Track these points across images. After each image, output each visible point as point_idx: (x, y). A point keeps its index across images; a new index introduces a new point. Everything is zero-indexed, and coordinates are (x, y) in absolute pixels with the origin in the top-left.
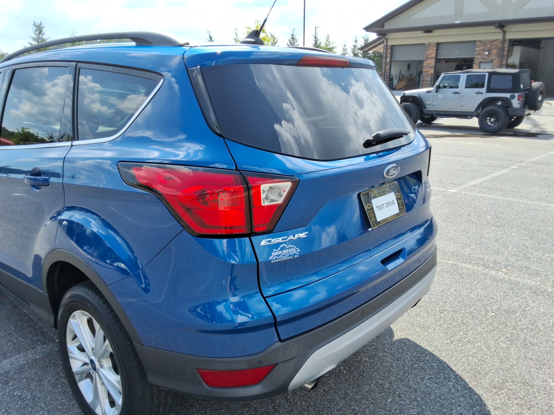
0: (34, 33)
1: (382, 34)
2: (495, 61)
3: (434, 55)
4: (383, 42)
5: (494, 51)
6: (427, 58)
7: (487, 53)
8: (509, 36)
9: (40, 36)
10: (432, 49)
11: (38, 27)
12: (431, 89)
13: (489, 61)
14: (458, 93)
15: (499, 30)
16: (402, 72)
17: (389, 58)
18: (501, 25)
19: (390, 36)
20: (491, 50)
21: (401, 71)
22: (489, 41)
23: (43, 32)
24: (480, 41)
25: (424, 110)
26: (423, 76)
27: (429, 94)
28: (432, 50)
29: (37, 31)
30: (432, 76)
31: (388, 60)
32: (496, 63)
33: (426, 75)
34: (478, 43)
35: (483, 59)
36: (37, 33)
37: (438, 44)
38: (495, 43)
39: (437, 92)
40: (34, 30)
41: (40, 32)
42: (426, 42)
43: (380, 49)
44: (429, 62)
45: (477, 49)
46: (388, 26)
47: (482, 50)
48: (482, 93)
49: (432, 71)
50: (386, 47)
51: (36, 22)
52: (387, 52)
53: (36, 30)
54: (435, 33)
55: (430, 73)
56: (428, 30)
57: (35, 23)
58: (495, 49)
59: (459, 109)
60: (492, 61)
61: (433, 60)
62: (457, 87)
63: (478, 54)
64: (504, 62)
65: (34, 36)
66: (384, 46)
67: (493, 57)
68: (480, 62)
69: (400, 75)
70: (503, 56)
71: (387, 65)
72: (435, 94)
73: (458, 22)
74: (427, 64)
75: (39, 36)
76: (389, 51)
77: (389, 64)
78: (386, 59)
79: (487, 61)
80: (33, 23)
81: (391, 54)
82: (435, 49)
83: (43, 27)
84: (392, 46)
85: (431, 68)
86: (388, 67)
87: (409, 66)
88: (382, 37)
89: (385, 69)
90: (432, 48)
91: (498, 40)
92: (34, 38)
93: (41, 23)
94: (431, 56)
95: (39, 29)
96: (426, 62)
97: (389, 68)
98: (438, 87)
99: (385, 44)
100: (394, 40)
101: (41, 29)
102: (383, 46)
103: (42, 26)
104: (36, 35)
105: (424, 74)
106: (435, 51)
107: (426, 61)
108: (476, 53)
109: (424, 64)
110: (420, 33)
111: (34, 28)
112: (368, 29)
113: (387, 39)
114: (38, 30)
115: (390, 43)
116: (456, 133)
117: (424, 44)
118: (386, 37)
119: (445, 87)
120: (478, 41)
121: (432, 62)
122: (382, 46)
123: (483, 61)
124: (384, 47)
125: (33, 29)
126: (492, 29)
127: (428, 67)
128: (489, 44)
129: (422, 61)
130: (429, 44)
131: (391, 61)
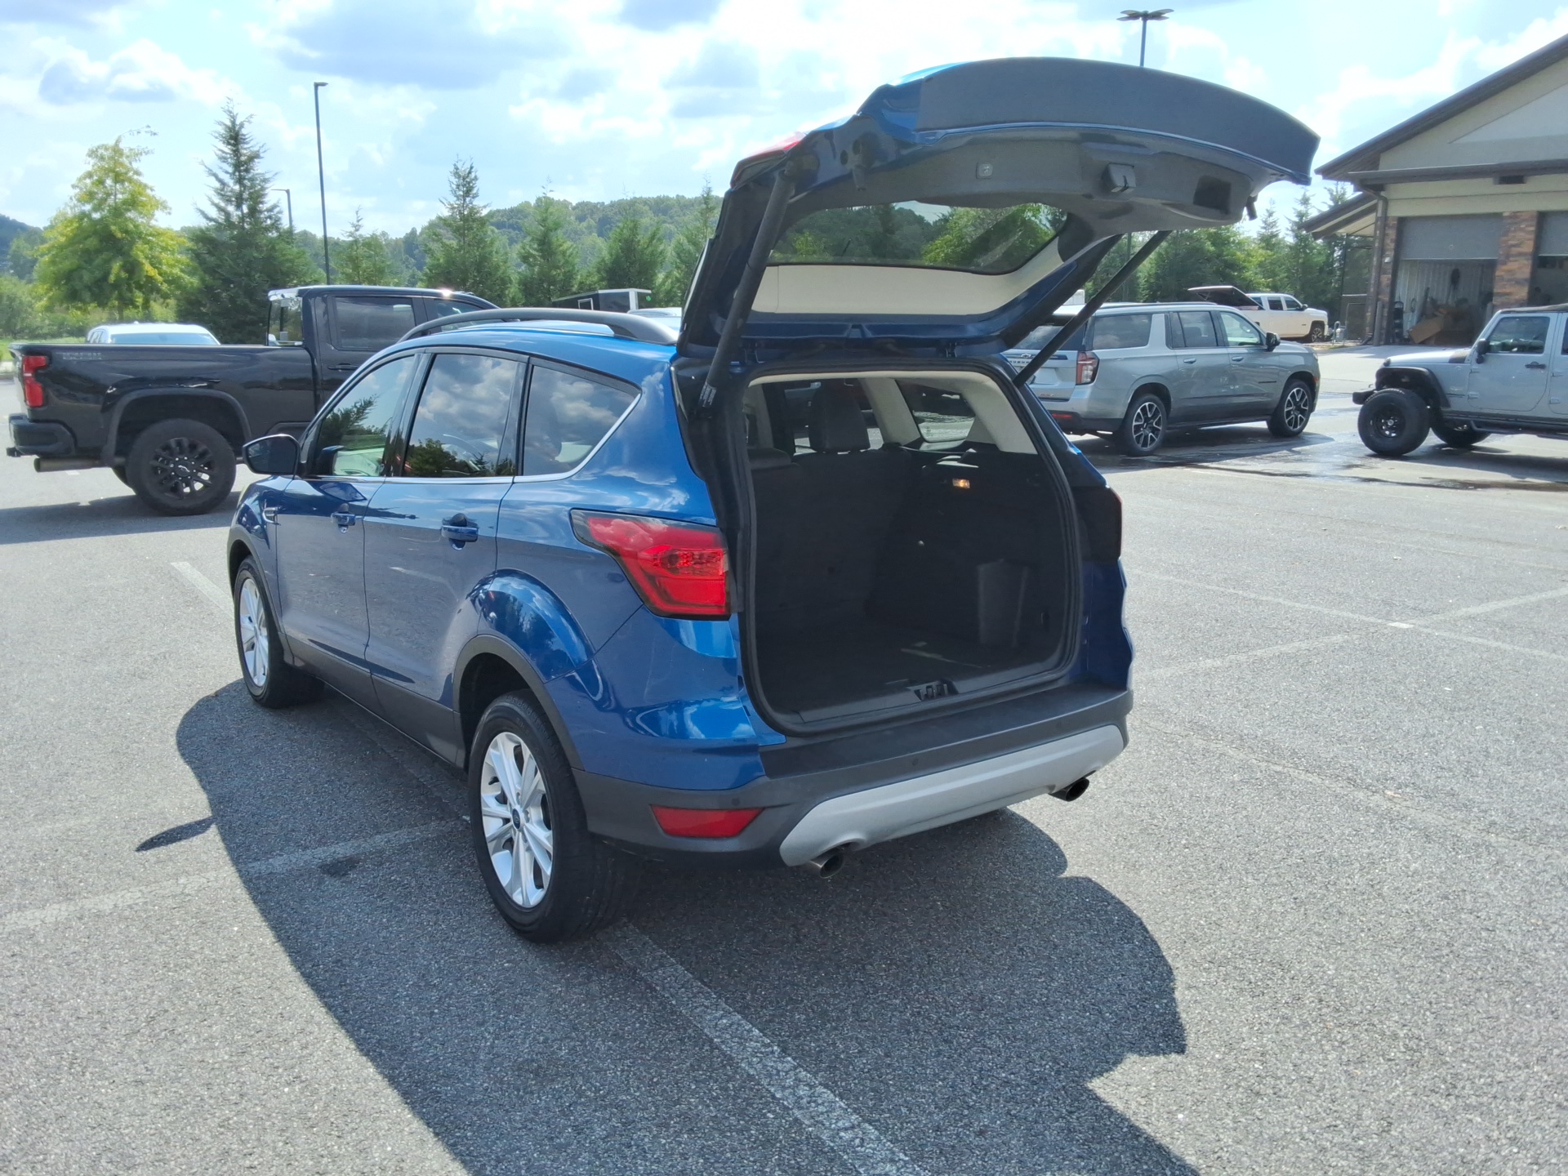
0: (454, 193)
1: (1373, 187)
3: (1528, 247)
4: (1373, 209)
6: (1508, 256)
9: (468, 199)
10: (1522, 230)
11: (464, 179)
12: (1464, 352)
14: (1542, 367)
16: (1433, 294)
17: (1392, 253)
19: (1396, 191)
21: (1428, 289)
23: (474, 191)
25: (1444, 409)
26: (1492, 306)
27: (1459, 366)
28: (1522, 234)
29: (461, 187)
31: (1387, 260)
33: (1503, 305)
36: (461, 193)
37: (1542, 218)
39: (1480, 360)
40: (454, 187)
41: (468, 193)
42: (1505, 207)
43: (1365, 226)
44: (1512, 265)
46: (1390, 164)
49: (1521, 293)
50: (1383, 222)
51: (459, 166)
52: (1384, 235)
53: (458, 186)
54: (1535, 183)
55: (1517, 297)
56: (1512, 175)
57: (457, 169)
59: (1544, 412)
61: (1525, 262)
62: (1538, 349)
65: (453, 200)
66: (1377, 219)
69: (1425, 302)
71: (1386, 273)
72: (1476, 366)
74: (1509, 271)
75: (465, 200)
76: (1392, 234)
77: (1390, 271)
78: (1382, 255)
80: (452, 169)
81: (1399, 241)
82: (1533, 229)
83: (476, 178)
84: (1402, 221)
85: (1518, 282)
86: (1386, 279)
87: (1455, 278)
88: (1370, 193)
89: (1379, 283)
90: (1522, 226)
92: (452, 205)
93: (472, 168)
94: (1519, 250)
95: (466, 185)
96: (1505, 267)
97: (1389, 282)
98: (1485, 349)
99: (1379, 214)
100: (1406, 202)
101: (469, 183)
102: (1374, 221)
103: (473, 175)
104: (458, 197)
105: (1495, 301)
106: (1532, 236)
107: (1505, 263)
109: (1498, 273)
110: (1486, 185)
111: (455, 181)
112: (1330, 171)
113: (1386, 201)
114: (464, 186)
115: (1397, 211)
116: (1528, 479)
117: (1497, 216)
118: (1383, 194)
119: (1506, 348)
121: (1521, 268)
122: (1370, 218)
124: (1375, 223)
125: (451, 182)
127: (1509, 280)
129: (1491, 265)
130: (1515, 216)
131: (1396, 262)
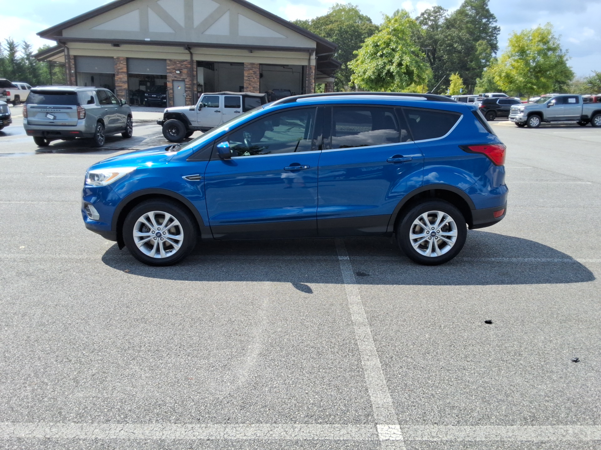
1: (62, 43)
2: (186, 80)
3: (125, 70)
4: (63, 51)
5: (185, 71)
6: (118, 73)
7: (178, 72)
8: (196, 58)
10: (122, 64)
12: (194, 107)
13: (181, 79)
15: (187, 51)
17: (74, 69)
18: (189, 47)
19: (71, 45)
20: (182, 70)
22: (178, 61)
24: (170, 60)
25: (190, 126)
26: (117, 90)
30: (127, 90)
31: (73, 72)
32: (187, 82)
33: (120, 90)
34: (168, 62)
35: (175, 77)
37: (128, 59)
38: (184, 63)
42: (115, 55)
44: (121, 76)
45: (168, 67)
46: (67, 34)
47: (174, 69)
48: (239, 112)
49: (125, 86)
50: (68, 57)
52: (69, 62)
54: (124, 47)
55: (123, 87)
56: (116, 43)
58: (184, 68)
60: (183, 80)
61: (124, 75)
63: (170, 73)
64: (195, 82)
67: (184, 76)
68: (173, 81)
70: (193, 76)
71: (73, 77)
73: (148, 40)
74: (120, 78)
76: (72, 62)
78: (70, 70)
79: (179, 79)
81: (75, 64)
82: (125, 63)
84: (75, 57)
85: (124, 82)
87: (93, 79)
88: (63, 45)
90: (122, 62)
91: (186, 60)
94: (122, 70)
96: (118, 77)
97: (75, 80)
99: (66, 54)
100: (76, 50)
105: (117, 88)
106: (125, 66)
107: (117, 75)
108: (168, 71)
109: (116, 79)
110: (109, 46)
112: (43, 34)
113: (68, 49)
115: (73, 53)
117: (112, 58)
118: (66, 45)
119: (207, 106)
120: (168, 59)
121: (124, 77)
122: (62, 55)
123: (176, 79)
124: (64, 57)
126: (181, 50)
127: (120, 81)
128: (178, 64)
129: (113, 75)
130: (118, 58)
131: (76, 72)
